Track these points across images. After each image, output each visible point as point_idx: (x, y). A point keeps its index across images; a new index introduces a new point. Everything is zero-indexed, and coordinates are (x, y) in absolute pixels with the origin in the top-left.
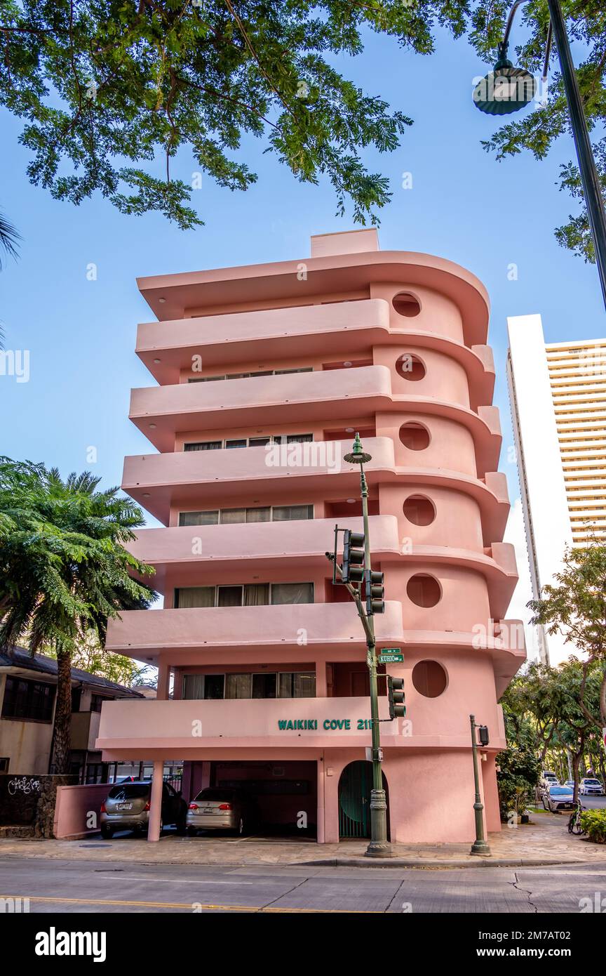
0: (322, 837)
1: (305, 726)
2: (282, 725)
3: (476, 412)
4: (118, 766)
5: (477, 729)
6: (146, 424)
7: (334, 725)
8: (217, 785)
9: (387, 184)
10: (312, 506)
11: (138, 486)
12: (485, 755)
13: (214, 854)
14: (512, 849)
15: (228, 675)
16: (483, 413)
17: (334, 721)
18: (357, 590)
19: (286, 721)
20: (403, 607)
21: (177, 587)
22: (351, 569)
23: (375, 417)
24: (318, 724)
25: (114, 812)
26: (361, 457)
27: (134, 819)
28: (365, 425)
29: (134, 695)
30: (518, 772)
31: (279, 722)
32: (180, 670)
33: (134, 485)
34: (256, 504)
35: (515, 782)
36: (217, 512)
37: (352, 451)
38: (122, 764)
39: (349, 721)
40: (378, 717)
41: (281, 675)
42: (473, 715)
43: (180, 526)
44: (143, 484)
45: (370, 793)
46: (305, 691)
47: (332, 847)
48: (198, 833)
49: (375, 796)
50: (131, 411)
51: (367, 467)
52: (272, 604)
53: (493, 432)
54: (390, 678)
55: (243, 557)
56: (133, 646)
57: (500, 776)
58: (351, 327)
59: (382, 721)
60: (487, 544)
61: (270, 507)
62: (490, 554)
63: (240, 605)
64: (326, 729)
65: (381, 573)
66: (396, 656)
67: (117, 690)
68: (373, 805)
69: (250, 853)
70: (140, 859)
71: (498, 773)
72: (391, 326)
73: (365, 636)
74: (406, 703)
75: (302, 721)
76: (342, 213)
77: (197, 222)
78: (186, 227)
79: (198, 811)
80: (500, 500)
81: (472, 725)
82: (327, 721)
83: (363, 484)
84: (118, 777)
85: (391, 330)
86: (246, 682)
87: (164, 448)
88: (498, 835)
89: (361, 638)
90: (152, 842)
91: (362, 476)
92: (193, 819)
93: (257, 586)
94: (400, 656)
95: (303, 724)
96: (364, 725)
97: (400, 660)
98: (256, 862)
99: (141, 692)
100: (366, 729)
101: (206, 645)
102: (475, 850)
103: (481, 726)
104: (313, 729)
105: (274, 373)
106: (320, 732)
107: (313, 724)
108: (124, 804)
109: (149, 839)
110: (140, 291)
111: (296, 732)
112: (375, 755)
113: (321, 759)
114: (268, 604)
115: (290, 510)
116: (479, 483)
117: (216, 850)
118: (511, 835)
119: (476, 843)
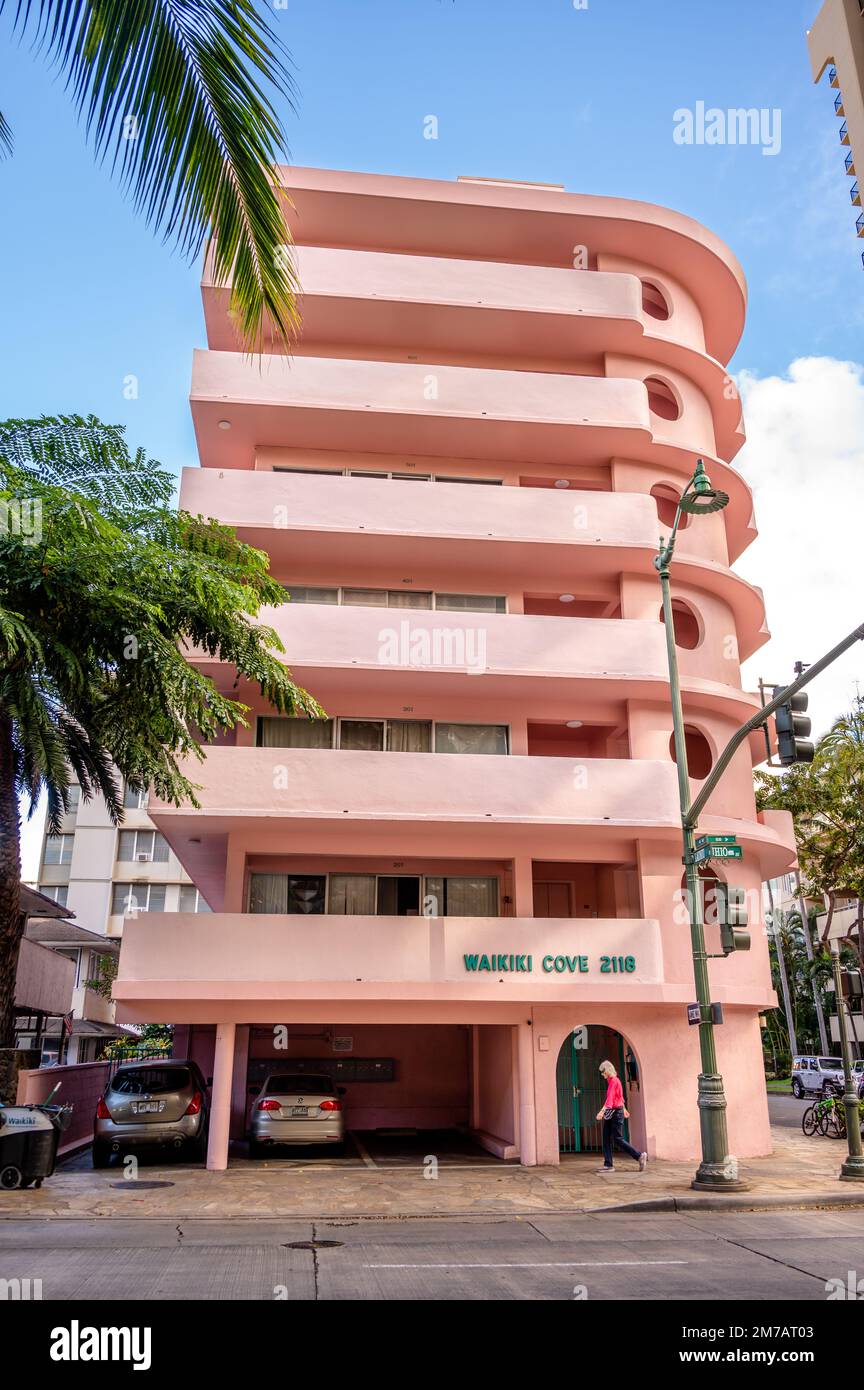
0: (529, 1155)
1: (511, 965)
2: (471, 963)
7: (560, 964)
10: (504, 598)
15: (332, 876)
17: (560, 959)
19: (477, 956)
21: (262, 714)
23: (611, 467)
24: (533, 960)
27: (170, 1130)
28: (588, 479)
31: (465, 956)
34: (405, 584)
36: (336, 592)
39: (585, 959)
41: (426, 879)
50: (192, 389)
52: (437, 751)
61: (431, 593)
64: (547, 970)
66: (729, 848)
75: (505, 956)
79: (281, 1114)
82: (549, 959)
86: (364, 889)
90: (215, 1172)
92: (266, 1128)
95: (507, 963)
96: (611, 966)
100: (616, 971)
101: (347, 817)
104: (525, 970)
106: (537, 975)
107: (525, 962)
108: (141, 1102)
109: (207, 1166)
111: (496, 976)
113: (527, 1023)
114: (431, 751)
115: (465, 600)
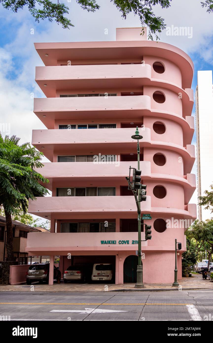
0: (117, 282)
1: (111, 243)
2: (102, 242)
3: (185, 118)
4: (32, 258)
5: (177, 244)
6: (42, 115)
8: (74, 265)
9: (163, 21)
11: (39, 144)
12: (179, 253)
13: (77, 288)
14: (186, 285)
15: (79, 223)
16: (187, 119)
17: (123, 241)
18: (136, 192)
19: (104, 241)
20: (152, 198)
21: (58, 188)
22: (136, 184)
23: (143, 118)
24: (116, 242)
25: (31, 274)
26: (138, 137)
28: (138, 121)
29: (37, 231)
30: (189, 259)
31: (101, 241)
32: (59, 221)
33: (37, 143)
34: (91, 153)
35: (188, 263)
36: (74, 157)
37: (135, 134)
38: (34, 257)
39: (128, 241)
40: (141, 239)
41: (101, 223)
42: (176, 239)
43: (58, 162)
44: (42, 143)
45: (137, 267)
46: (111, 230)
47: (121, 285)
48: (68, 282)
49: (139, 267)
50: (35, 108)
51: (140, 141)
52: (98, 196)
53: (191, 127)
54: (146, 225)
55: (86, 176)
56: (40, 211)
57: (183, 261)
58: (134, 77)
59: (142, 241)
60: (185, 174)
62: (186, 178)
63: (85, 196)
64: (120, 244)
65: (146, 185)
66: (148, 217)
67: (30, 228)
68: (138, 270)
69: (90, 288)
70: (48, 291)
71: (182, 259)
72: (152, 77)
73: (137, 209)
74: (151, 235)
75: (110, 241)
76: (143, 34)
77: (71, 25)
78: (66, 27)
79: (68, 274)
80: (192, 156)
81: (176, 242)
82: (120, 241)
83: (138, 148)
84: (32, 262)
85: (152, 80)
86: (87, 226)
87: (50, 127)
88: (181, 281)
89: (136, 210)
90: (51, 285)
91: (138, 145)
92: (66, 277)
93: (92, 188)
94: (150, 217)
95: (111, 242)
96: (134, 243)
97: (150, 218)
98: (94, 291)
99: (40, 230)
100: (135, 244)
101: (71, 211)
102: (174, 285)
103: (179, 243)
104: (114, 244)
105: (99, 95)
106: (117, 245)
108: (35, 272)
109: (49, 284)
110: (36, 50)
111: (108, 245)
112: (139, 253)
113: (117, 255)
114: (96, 196)
116: (183, 149)
117: (77, 287)
118: (185, 281)
119: (174, 283)
